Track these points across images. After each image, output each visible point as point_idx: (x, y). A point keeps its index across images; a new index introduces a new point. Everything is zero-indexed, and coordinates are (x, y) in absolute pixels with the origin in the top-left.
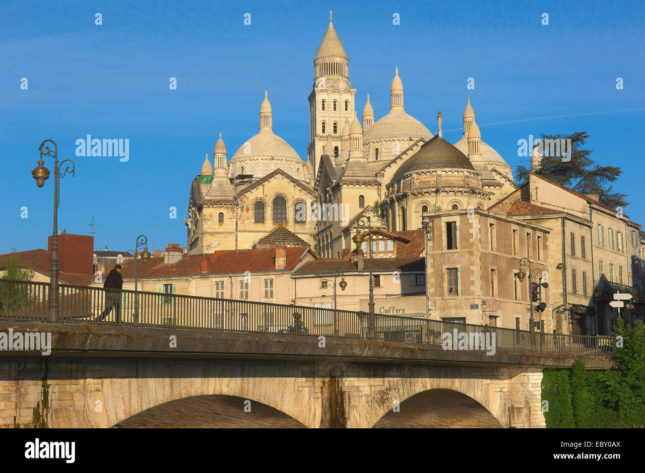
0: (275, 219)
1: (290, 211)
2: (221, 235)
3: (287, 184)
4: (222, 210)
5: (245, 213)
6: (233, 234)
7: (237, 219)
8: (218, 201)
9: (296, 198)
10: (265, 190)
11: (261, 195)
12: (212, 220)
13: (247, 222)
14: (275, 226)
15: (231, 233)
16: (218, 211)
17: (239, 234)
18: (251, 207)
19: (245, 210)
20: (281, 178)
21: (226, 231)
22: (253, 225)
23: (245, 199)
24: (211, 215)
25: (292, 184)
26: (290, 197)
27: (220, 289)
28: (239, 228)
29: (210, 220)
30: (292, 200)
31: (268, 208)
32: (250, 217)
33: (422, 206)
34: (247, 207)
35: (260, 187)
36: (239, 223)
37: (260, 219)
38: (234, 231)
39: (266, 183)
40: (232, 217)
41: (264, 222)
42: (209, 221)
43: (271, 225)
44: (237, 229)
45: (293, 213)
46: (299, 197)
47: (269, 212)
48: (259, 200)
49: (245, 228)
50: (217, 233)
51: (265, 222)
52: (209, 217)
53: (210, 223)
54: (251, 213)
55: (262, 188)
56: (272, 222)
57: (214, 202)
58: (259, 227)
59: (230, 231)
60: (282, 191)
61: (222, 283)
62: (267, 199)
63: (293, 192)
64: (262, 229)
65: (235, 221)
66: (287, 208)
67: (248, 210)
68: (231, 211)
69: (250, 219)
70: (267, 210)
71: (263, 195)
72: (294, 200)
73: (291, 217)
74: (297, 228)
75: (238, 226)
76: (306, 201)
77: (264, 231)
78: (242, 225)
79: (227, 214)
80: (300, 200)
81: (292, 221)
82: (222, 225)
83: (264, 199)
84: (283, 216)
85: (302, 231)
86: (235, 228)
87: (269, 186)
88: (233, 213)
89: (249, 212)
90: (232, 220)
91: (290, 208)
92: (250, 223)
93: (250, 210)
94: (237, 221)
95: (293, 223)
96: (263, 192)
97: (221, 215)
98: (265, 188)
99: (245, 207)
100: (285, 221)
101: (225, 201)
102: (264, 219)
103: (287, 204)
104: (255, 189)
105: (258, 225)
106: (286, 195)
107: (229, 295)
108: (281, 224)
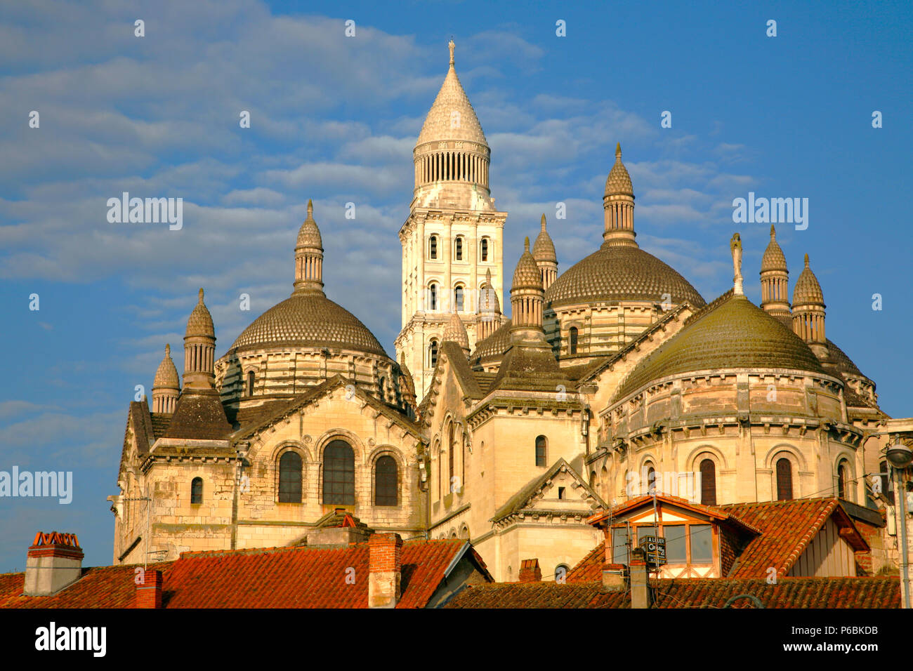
0: (329, 497)
1: (364, 475)
2: (197, 533)
3: (359, 411)
4: (201, 472)
5: (254, 479)
6: (225, 530)
7: (236, 492)
8: (191, 451)
9: (378, 444)
10: (304, 425)
11: (294, 437)
12: (175, 496)
13: (259, 501)
14: (327, 511)
15: (221, 527)
16: (190, 474)
17: (241, 530)
18: (270, 466)
19: (256, 472)
20: (344, 397)
21: (209, 522)
22: (275, 507)
23: (257, 446)
24: (173, 485)
25: (372, 411)
26: (365, 442)
28: (240, 516)
29: (171, 495)
30: (369, 451)
31: (311, 467)
32: (268, 489)
33: (699, 460)
34: (261, 463)
35: (295, 419)
36: (240, 503)
37: (290, 493)
38: (228, 521)
39: (308, 410)
40: (224, 489)
41: (300, 502)
42: (167, 497)
43: (318, 509)
44: (234, 519)
45: (370, 480)
46: (385, 442)
47: (312, 477)
48: (289, 449)
49: (254, 515)
50: (187, 527)
51: (304, 501)
52: (168, 489)
53: (169, 503)
54: (270, 480)
55: (299, 420)
56: (321, 500)
57: (183, 451)
58: (289, 512)
59: (218, 521)
60: (345, 428)
62: (311, 446)
63: (372, 429)
64: (295, 519)
65: (232, 498)
66: (356, 470)
67: (262, 472)
68: (223, 474)
69: (268, 494)
70: (310, 472)
71: (301, 436)
72: (373, 448)
73: (365, 489)
74: (380, 516)
75: (239, 511)
76: (401, 453)
77: (302, 525)
78: (249, 507)
79: (212, 481)
80: (388, 449)
81: (370, 499)
82: (198, 507)
83: (302, 445)
84: (347, 487)
85: (392, 525)
86: (231, 516)
87: (315, 414)
88: (226, 480)
89: (265, 476)
90: (225, 495)
91: (364, 470)
92: (267, 503)
93: (268, 472)
94: (236, 497)
95: (370, 504)
96: (301, 430)
97: (197, 482)
98: (305, 419)
99: (257, 465)
100: (352, 499)
101: (209, 449)
102: (300, 493)
103: (356, 458)
104: (282, 423)
105: (286, 508)
106: (356, 437)
108: (342, 507)
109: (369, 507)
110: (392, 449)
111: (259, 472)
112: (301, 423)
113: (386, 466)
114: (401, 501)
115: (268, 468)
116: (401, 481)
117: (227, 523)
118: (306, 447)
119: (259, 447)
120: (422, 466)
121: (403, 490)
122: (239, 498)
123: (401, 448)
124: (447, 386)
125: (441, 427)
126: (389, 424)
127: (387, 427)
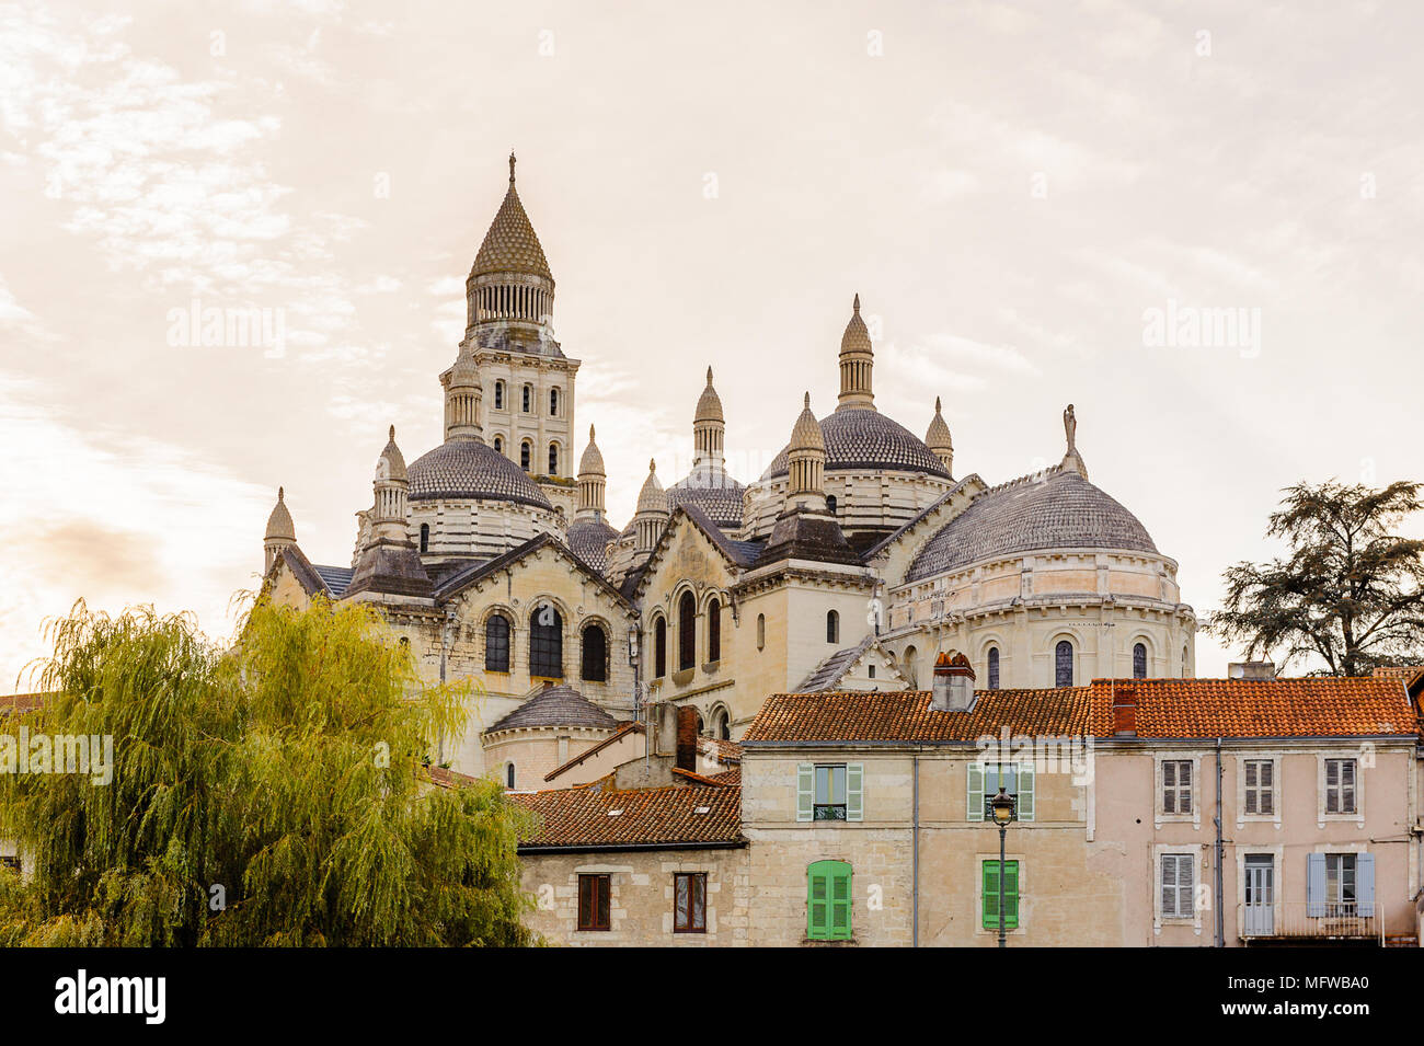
0: (536, 669)
1: (573, 646)
3: (568, 574)
4: (410, 632)
5: (462, 643)
7: (444, 657)
8: (399, 607)
9: (587, 613)
10: (512, 586)
11: (503, 600)
13: (467, 667)
14: (535, 683)
16: (399, 632)
18: (479, 630)
19: (463, 635)
20: (552, 559)
22: (483, 675)
23: (464, 606)
25: (579, 576)
26: (574, 609)
27: (1178, 781)
30: (577, 620)
31: (518, 634)
32: (475, 655)
34: (468, 626)
35: (502, 580)
36: (447, 668)
37: (498, 662)
39: (516, 569)
40: (432, 652)
41: (507, 671)
43: (526, 681)
45: (577, 652)
46: (594, 613)
47: (520, 644)
48: (497, 613)
51: (511, 670)
54: (478, 646)
55: (507, 581)
56: (529, 671)
57: (390, 607)
58: (496, 681)
60: (552, 594)
61: (1187, 766)
62: (518, 611)
63: (581, 595)
64: (504, 690)
65: (440, 662)
66: (564, 640)
67: (470, 636)
68: (431, 635)
69: (476, 660)
70: (517, 640)
71: (509, 598)
72: (583, 617)
73: (574, 661)
74: (589, 691)
76: (610, 624)
77: (507, 696)
78: (457, 673)
79: (418, 642)
80: (596, 619)
81: (578, 671)
83: (510, 609)
84: (554, 658)
87: (522, 575)
88: (433, 642)
89: (473, 640)
90: (432, 659)
91: (572, 640)
92: (475, 670)
93: (476, 636)
94: (443, 661)
95: (578, 677)
96: (509, 592)
97: (405, 642)
98: (513, 579)
99: (464, 629)
100: (559, 672)
101: (415, 608)
102: (508, 661)
103: (564, 627)
104: (489, 582)
105: (494, 677)
106: (564, 604)
107: (1212, 799)
108: (550, 680)
109: (577, 682)
110: (601, 620)
111: (468, 636)
112: (510, 584)
113: (594, 637)
114: (609, 678)
115: (476, 632)
116: (609, 656)
118: (513, 612)
119: (467, 608)
120: (634, 639)
121: (613, 665)
122: (446, 663)
123: (609, 619)
124: (682, 552)
125: (668, 598)
126: (599, 592)
127: (596, 595)
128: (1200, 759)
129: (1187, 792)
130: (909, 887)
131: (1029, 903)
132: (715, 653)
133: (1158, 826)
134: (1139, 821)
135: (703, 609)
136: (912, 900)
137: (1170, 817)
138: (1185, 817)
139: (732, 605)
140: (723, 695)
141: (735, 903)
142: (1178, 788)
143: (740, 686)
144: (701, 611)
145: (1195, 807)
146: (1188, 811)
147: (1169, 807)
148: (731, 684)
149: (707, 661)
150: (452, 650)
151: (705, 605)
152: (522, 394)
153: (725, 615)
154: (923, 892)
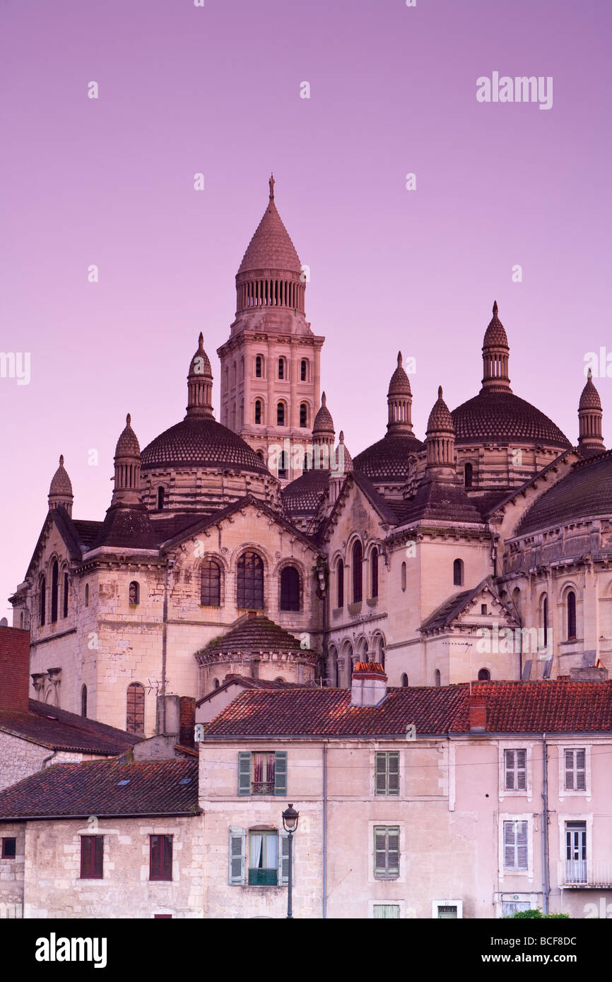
0: (242, 601)
1: (272, 584)
2: (135, 630)
3: (268, 528)
4: (138, 577)
5: (181, 585)
6: (157, 627)
7: (166, 596)
8: (129, 558)
9: (284, 556)
10: (222, 538)
11: (215, 549)
12: (116, 597)
13: (185, 603)
14: (241, 614)
15: (155, 625)
16: (129, 578)
17: (170, 628)
18: (195, 573)
19: (182, 578)
20: (254, 515)
21: (144, 621)
22: (199, 609)
23: (183, 556)
24: (114, 587)
26: (273, 554)
27: (516, 765)
28: (170, 617)
29: (112, 596)
30: (276, 562)
31: (227, 575)
32: (193, 594)
34: (186, 571)
35: (214, 533)
36: (170, 605)
37: (211, 599)
38: (160, 620)
39: (225, 524)
40: (157, 592)
41: (219, 605)
42: (109, 598)
43: (234, 612)
44: (165, 618)
45: (277, 588)
46: (290, 556)
47: (229, 583)
48: (210, 559)
49: (181, 615)
50: (127, 624)
51: (222, 604)
52: (110, 590)
53: (111, 603)
54: (194, 586)
55: (217, 534)
56: (236, 604)
57: (122, 558)
58: (211, 614)
59: (152, 620)
60: (256, 542)
61: (522, 753)
62: (227, 557)
63: (279, 543)
64: (216, 620)
65: (163, 600)
66: (265, 579)
67: (188, 578)
68: (156, 579)
69: (193, 597)
70: (227, 580)
71: (220, 547)
72: (280, 560)
73: (273, 596)
74: (285, 619)
75: (169, 611)
76: (303, 565)
77: (221, 625)
78: (177, 608)
79: (146, 585)
80: (292, 561)
81: (277, 604)
82: (135, 608)
83: (220, 556)
84: (257, 593)
85: (295, 627)
86: (162, 616)
87: (231, 529)
88: (158, 584)
89: (190, 582)
90: (157, 598)
91: (272, 579)
92: (192, 606)
93: (193, 578)
94: (166, 599)
95: (277, 608)
96: (220, 543)
97: (135, 586)
98: (223, 533)
99: (183, 572)
100: (261, 602)
101: (144, 557)
102: (219, 597)
103: (265, 568)
104: (203, 536)
105: (208, 610)
106: (265, 551)
107: (540, 779)
108: (254, 610)
109: (276, 611)
110: (296, 561)
111: (185, 578)
112: (220, 536)
113: (290, 575)
114: (303, 607)
115: (193, 575)
116: (302, 590)
117: (159, 622)
118: (224, 558)
119: (185, 556)
120: (321, 577)
121: (305, 597)
122: (168, 600)
123: (302, 561)
124: (353, 509)
125: (345, 545)
126: (293, 540)
127: (291, 542)
128: (531, 746)
129: (523, 774)
130: (320, 845)
131: (407, 858)
132: (375, 592)
133: (501, 800)
134: (487, 796)
135: (367, 555)
136: (322, 856)
137: (510, 793)
138: (521, 793)
139: (384, 554)
140: (381, 625)
141: (193, 858)
142: (516, 770)
143: (391, 618)
144: (366, 557)
145: (528, 785)
146: (524, 788)
147: (510, 784)
148: (385, 616)
149: (370, 597)
150: (173, 590)
151: (369, 552)
152: (277, 365)
153: (381, 560)
154: (330, 850)
